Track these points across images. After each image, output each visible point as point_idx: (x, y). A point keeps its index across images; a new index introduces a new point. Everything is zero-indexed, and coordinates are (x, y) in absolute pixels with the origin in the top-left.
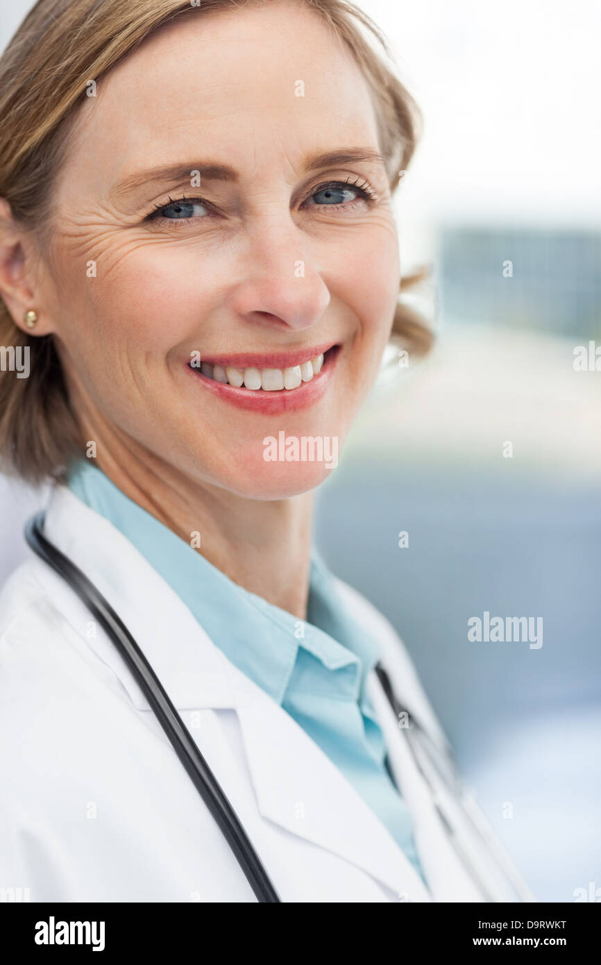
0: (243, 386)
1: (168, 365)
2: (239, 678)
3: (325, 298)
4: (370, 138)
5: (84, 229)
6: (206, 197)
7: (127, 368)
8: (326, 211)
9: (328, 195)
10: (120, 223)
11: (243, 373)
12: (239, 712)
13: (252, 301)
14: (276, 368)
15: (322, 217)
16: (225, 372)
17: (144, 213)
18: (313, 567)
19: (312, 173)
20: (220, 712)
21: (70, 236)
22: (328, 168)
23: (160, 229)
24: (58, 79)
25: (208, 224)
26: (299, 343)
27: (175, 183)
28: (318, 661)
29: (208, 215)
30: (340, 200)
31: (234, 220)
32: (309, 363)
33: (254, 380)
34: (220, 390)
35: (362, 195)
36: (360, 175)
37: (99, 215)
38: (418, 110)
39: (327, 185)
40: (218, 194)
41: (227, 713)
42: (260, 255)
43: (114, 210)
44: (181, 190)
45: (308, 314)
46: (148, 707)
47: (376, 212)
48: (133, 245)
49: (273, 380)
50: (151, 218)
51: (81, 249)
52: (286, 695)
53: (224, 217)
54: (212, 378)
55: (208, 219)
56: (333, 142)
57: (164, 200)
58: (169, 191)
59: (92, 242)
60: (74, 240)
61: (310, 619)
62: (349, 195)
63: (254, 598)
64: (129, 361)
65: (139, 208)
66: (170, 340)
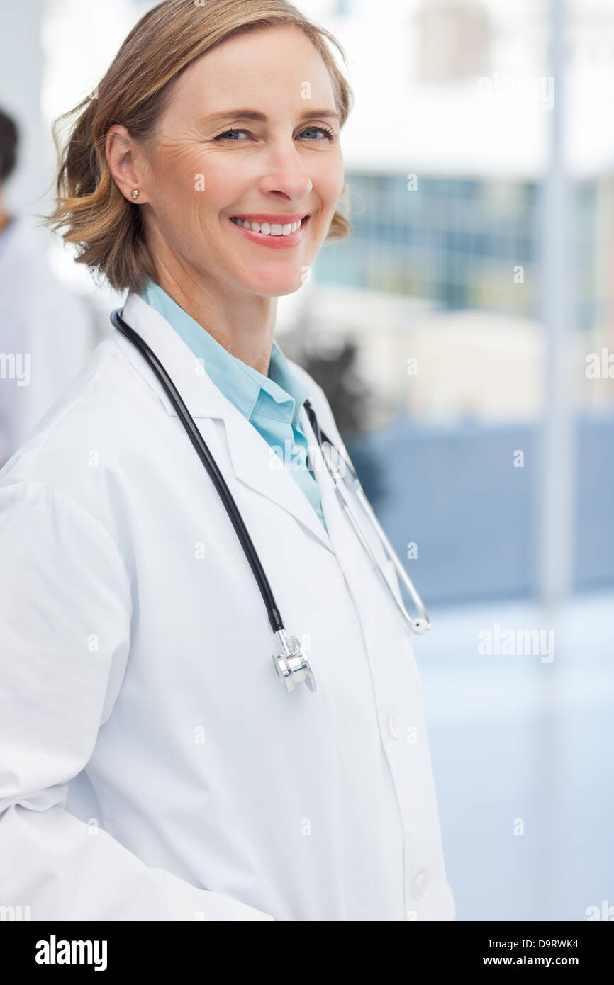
0: (260, 232)
1: (219, 217)
2: (226, 402)
3: (310, 187)
4: (331, 105)
5: (179, 142)
6: (249, 130)
7: (197, 218)
8: (308, 142)
9: (308, 134)
10: (201, 140)
11: (261, 225)
12: (225, 421)
13: (271, 185)
14: (277, 223)
15: (306, 145)
16: (250, 224)
17: (215, 135)
18: (274, 347)
19: (304, 121)
20: (215, 420)
21: (168, 146)
22: (312, 119)
23: (222, 144)
24: (168, 59)
25: (248, 143)
26: (292, 211)
27: (235, 120)
28: (271, 398)
29: (247, 138)
30: (315, 137)
31: (262, 142)
32: (295, 223)
33: (267, 229)
34: (247, 233)
35: (328, 135)
36: (328, 125)
37: (188, 135)
38: (351, 93)
39: (310, 128)
40: (254, 127)
41: (219, 421)
42: (276, 161)
43: (197, 132)
44: (235, 124)
45: (301, 194)
46: (176, 415)
47: (333, 145)
48: (208, 151)
49: (277, 230)
50: (218, 138)
51: (177, 152)
52: (251, 416)
53: (257, 141)
54: (242, 227)
55: (248, 140)
56: (317, 106)
57: (227, 129)
58: (230, 124)
59: (184, 149)
60: (171, 148)
61: (269, 376)
62: (320, 135)
63: (238, 360)
64: (199, 214)
65: (212, 133)
66: (224, 203)
